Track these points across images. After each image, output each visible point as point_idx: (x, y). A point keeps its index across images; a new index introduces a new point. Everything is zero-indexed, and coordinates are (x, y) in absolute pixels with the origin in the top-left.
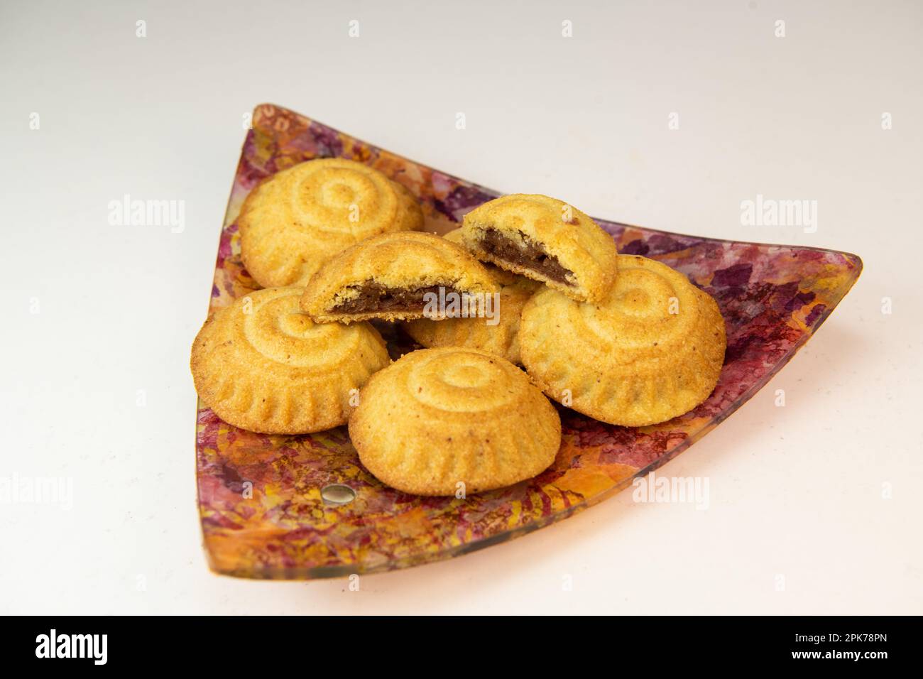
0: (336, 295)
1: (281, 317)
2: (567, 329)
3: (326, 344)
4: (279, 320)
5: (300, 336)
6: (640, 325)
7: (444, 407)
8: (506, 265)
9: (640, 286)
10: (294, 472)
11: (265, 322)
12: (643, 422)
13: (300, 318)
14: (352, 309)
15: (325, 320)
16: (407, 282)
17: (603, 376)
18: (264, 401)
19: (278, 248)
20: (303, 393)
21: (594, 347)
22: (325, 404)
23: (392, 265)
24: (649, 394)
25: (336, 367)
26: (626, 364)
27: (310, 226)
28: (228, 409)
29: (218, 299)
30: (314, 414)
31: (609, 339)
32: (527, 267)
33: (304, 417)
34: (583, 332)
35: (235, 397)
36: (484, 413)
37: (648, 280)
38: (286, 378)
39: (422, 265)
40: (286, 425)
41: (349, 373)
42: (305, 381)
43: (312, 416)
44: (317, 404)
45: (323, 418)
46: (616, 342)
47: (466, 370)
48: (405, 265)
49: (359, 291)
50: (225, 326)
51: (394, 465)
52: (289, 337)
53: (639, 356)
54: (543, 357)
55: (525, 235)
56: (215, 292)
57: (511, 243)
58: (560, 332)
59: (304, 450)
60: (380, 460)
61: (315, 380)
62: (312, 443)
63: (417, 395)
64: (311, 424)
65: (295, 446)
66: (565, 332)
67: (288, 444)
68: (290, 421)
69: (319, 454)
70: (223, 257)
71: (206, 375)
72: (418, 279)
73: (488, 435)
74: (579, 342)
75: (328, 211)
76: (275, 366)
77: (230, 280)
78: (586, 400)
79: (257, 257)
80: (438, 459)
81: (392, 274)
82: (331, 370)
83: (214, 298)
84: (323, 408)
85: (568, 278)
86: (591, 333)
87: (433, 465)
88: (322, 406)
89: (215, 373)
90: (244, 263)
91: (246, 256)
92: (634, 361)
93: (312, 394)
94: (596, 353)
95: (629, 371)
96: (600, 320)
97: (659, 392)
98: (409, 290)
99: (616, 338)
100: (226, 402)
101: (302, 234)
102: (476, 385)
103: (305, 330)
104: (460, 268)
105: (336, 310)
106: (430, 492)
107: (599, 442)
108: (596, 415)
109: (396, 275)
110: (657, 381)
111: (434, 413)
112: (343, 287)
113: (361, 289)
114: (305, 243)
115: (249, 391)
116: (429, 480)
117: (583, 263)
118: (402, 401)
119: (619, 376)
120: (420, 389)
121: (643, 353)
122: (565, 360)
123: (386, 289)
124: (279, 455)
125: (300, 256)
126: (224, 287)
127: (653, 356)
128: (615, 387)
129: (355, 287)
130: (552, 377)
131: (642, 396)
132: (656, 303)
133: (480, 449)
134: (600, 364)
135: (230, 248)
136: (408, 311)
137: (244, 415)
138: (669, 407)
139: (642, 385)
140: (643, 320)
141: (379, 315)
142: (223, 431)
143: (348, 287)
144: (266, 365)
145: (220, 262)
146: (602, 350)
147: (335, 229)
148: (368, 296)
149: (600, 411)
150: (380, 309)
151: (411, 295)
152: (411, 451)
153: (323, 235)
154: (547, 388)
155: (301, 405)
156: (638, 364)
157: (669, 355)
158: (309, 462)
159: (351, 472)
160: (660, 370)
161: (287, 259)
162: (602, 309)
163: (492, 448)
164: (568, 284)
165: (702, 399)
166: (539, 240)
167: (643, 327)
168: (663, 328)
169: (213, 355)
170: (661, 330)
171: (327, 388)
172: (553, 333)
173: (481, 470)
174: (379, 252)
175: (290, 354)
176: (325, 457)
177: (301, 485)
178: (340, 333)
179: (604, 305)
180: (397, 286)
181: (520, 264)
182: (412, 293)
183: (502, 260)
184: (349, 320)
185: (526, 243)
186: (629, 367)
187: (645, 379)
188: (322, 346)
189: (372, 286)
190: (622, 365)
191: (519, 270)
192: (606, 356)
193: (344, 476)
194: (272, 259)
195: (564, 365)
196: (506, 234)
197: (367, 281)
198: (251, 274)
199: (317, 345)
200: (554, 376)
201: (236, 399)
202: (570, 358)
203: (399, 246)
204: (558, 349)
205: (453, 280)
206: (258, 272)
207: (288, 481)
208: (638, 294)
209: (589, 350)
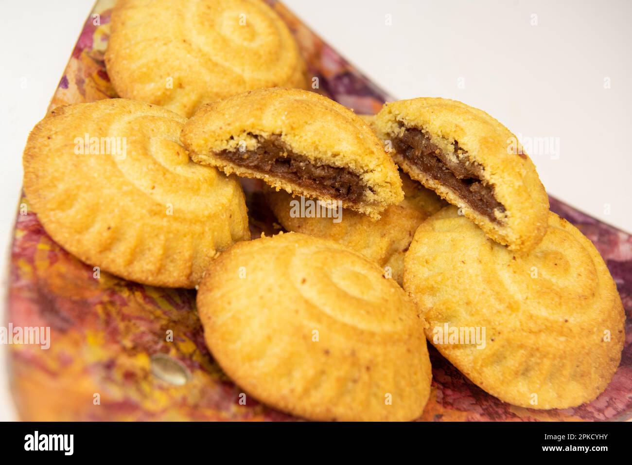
0: (232, 138)
1: (153, 138)
2: (473, 269)
3: (199, 189)
4: (151, 141)
5: (171, 169)
6: (557, 294)
7: (328, 310)
8: (416, 173)
9: (561, 250)
10: (122, 326)
11: (137, 137)
12: (523, 403)
13: (177, 148)
14: (242, 159)
15: (205, 160)
16: (317, 152)
17: (501, 336)
18: (109, 228)
19: (156, 61)
20: (157, 235)
21: (501, 300)
22: (175, 256)
23: (307, 127)
24: (542, 373)
25: (203, 220)
26: (531, 332)
27: (200, 51)
28: (58, 222)
29: (65, 91)
30: (161, 265)
31: (519, 297)
32: (444, 185)
33: (148, 264)
34: (491, 279)
35: (72, 212)
36: (373, 334)
37: (571, 247)
38: (144, 211)
39: (339, 140)
40: (125, 266)
41: (213, 232)
42: (165, 223)
43: (158, 265)
44: (167, 254)
45: (167, 273)
46: (525, 303)
47: (357, 276)
48: (322, 132)
49: (259, 142)
50: (84, 126)
51: (249, 358)
52: (160, 165)
53: (547, 328)
54: (432, 290)
55: (461, 149)
56: (64, 82)
57: (437, 152)
58: (465, 270)
59: (134, 302)
60: (231, 347)
61: (176, 226)
62: (145, 297)
63: (298, 284)
64: (153, 274)
65: (125, 294)
66: (471, 271)
67: (117, 288)
68: (130, 263)
69: (151, 312)
70: (82, 46)
71: (41, 174)
72: (329, 154)
73: (371, 361)
74: (484, 289)
75: (225, 42)
76: (135, 193)
77: (83, 76)
78: (468, 355)
79: (125, 62)
80: (305, 370)
81: (305, 138)
82: (196, 220)
83: (61, 89)
84: (172, 261)
85: (498, 214)
86: (500, 283)
87: (297, 374)
88: (171, 258)
89: (56, 174)
90: (106, 62)
91: (112, 56)
92: (540, 331)
93: (167, 240)
94: (501, 307)
95: (531, 341)
96: (515, 272)
97: (552, 376)
98: (313, 162)
99: (527, 298)
100: (60, 214)
101: (189, 56)
102: (365, 298)
103: (178, 164)
104: (378, 159)
105: (224, 154)
106: (281, 405)
107: (465, 406)
108: (475, 377)
109: (309, 141)
110: (556, 362)
111: (318, 315)
112: (244, 131)
113: (262, 140)
114: (189, 66)
115: (93, 211)
116: (285, 391)
117: (522, 203)
118: (281, 286)
119: (519, 343)
120: (304, 281)
121: (552, 327)
122: (461, 303)
123: (290, 152)
124: (106, 298)
125: (179, 78)
126: (74, 81)
127: (561, 334)
128: (508, 353)
129: (256, 137)
130: (438, 316)
131: (532, 373)
132: (575, 275)
133: (356, 375)
134: (502, 322)
135: (92, 40)
136: (300, 185)
137: (77, 237)
138: (556, 395)
139: (539, 361)
140: (561, 289)
141: (267, 178)
142: (43, 246)
143: (249, 134)
144: (125, 188)
145: (77, 52)
146: (507, 307)
147: (227, 64)
148: (265, 152)
149: (480, 374)
150: (271, 172)
151: (313, 169)
152: (278, 350)
153: (212, 66)
154: (427, 326)
155: (149, 249)
156: (543, 336)
157: (577, 339)
158: (140, 318)
159: (188, 347)
160: (564, 352)
161: (161, 77)
162: (519, 260)
163: (371, 378)
164: (493, 219)
165: (590, 398)
166: (480, 160)
167: (559, 297)
168: (579, 306)
169: (59, 153)
170: (577, 308)
171: (185, 239)
172: (454, 268)
173: (348, 399)
174: (297, 107)
175: (156, 185)
176: (158, 318)
177: (128, 343)
178: (215, 182)
179: (522, 257)
180: (305, 152)
181: (435, 178)
182: (314, 166)
183: (414, 167)
184: (231, 171)
185: (458, 157)
186: (532, 336)
187: (545, 356)
188: (194, 189)
189: (276, 143)
190: (526, 332)
191: (431, 183)
192: (510, 315)
193: (178, 349)
194: (144, 70)
195: (458, 308)
196: (435, 140)
197: (273, 134)
198: (111, 79)
199: (189, 186)
200: (440, 316)
201: (73, 214)
202: (468, 303)
203: (320, 109)
204: (455, 288)
205: (365, 169)
206: (121, 78)
207: (113, 335)
208: (561, 259)
209: (492, 301)
